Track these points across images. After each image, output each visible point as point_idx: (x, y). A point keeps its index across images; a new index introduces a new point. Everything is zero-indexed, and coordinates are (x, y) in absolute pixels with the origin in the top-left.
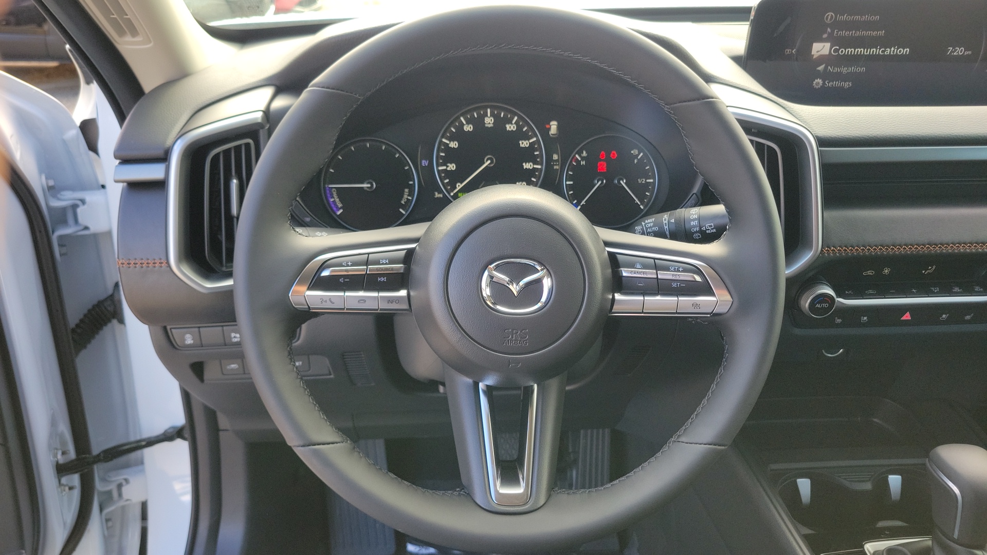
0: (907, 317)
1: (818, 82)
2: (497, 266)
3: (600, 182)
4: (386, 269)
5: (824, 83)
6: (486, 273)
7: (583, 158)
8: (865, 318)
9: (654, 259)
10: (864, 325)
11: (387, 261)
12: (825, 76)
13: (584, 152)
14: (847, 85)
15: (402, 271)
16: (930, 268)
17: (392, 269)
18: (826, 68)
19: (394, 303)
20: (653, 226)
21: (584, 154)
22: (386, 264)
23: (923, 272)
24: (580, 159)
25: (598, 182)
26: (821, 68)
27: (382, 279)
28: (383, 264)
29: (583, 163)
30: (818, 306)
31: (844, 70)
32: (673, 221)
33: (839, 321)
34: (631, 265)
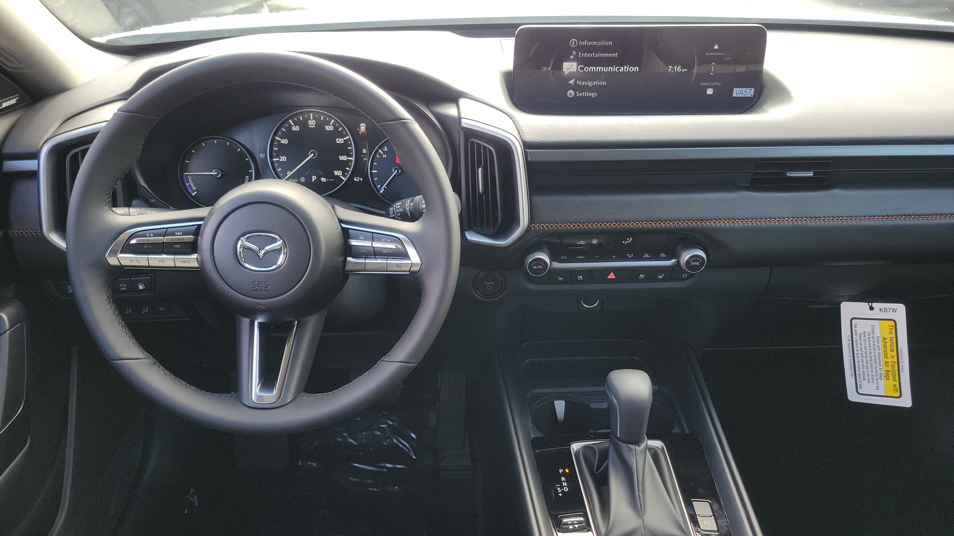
0: (612, 276)
1: (571, 93)
2: (248, 238)
3: (396, 171)
4: (179, 239)
5: (576, 94)
6: (240, 243)
7: (384, 152)
8: (581, 277)
9: (373, 233)
10: (580, 282)
11: (181, 234)
12: (576, 88)
13: (386, 148)
14: (593, 95)
15: (192, 241)
16: (628, 239)
17: (183, 239)
18: (575, 82)
19: (187, 263)
20: (400, 208)
21: (386, 149)
22: (180, 235)
23: (623, 242)
24: (382, 153)
25: (395, 171)
26: (572, 82)
27: (177, 246)
28: (178, 235)
29: (385, 156)
30: (535, 267)
31: (590, 84)
32: (412, 204)
33: (561, 279)
34: (357, 238)
